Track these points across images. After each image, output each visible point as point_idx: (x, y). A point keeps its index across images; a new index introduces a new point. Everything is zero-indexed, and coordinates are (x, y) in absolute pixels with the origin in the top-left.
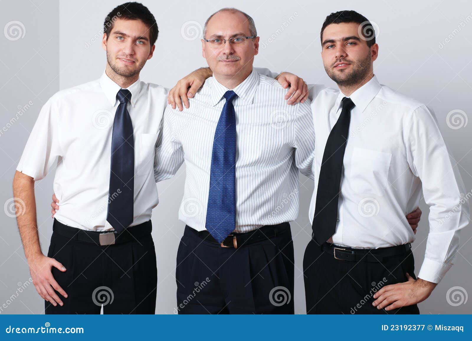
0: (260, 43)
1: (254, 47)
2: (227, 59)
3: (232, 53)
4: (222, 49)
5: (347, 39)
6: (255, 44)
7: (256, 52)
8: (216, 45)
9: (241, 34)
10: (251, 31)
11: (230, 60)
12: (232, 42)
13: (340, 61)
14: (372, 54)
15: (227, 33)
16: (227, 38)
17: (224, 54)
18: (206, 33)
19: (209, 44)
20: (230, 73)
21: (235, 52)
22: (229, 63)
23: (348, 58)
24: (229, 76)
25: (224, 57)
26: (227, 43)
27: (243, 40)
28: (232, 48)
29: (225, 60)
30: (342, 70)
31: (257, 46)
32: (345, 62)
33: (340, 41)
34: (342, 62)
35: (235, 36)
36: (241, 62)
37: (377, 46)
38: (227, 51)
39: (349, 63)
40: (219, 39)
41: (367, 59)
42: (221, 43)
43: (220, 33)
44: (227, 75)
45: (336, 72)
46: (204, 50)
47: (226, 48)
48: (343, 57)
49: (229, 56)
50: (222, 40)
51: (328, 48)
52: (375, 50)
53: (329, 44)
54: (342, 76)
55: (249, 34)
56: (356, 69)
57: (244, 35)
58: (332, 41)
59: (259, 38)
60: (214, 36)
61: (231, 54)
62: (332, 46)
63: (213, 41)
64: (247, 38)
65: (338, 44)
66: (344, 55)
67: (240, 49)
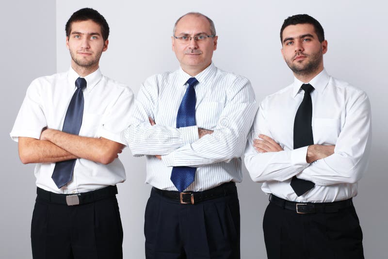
0: (218, 41)
1: (214, 44)
2: (192, 52)
3: (197, 48)
4: (188, 45)
5: (303, 36)
6: (214, 42)
7: (215, 48)
8: (183, 41)
9: (204, 33)
10: (211, 32)
11: (194, 53)
12: (196, 40)
13: (299, 55)
14: (323, 48)
15: (193, 32)
16: (192, 36)
17: (190, 48)
18: (175, 31)
19: (178, 41)
20: (194, 64)
21: (198, 47)
22: (193, 56)
23: (304, 52)
24: (193, 66)
25: (190, 51)
26: (193, 39)
27: (205, 38)
28: (196, 44)
29: (191, 53)
30: (300, 62)
31: (215, 44)
32: (303, 55)
33: (297, 38)
34: (300, 55)
35: (199, 34)
36: (203, 56)
37: (326, 42)
38: (192, 46)
39: (305, 56)
40: (186, 37)
41: (319, 52)
42: (187, 40)
43: (187, 32)
44: (192, 66)
45: (296, 63)
46: (174, 45)
47: (191, 44)
48: (301, 51)
49: (194, 51)
50: (188, 38)
51: (288, 44)
52: (325, 45)
53: (289, 41)
54: (301, 66)
55: (210, 34)
56: (312, 60)
57: (206, 34)
58: (291, 39)
59: (217, 37)
60: (182, 33)
61: (195, 48)
62: (291, 43)
63: (182, 38)
64: (208, 37)
65: (296, 41)
66: (302, 49)
67: (203, 45)
